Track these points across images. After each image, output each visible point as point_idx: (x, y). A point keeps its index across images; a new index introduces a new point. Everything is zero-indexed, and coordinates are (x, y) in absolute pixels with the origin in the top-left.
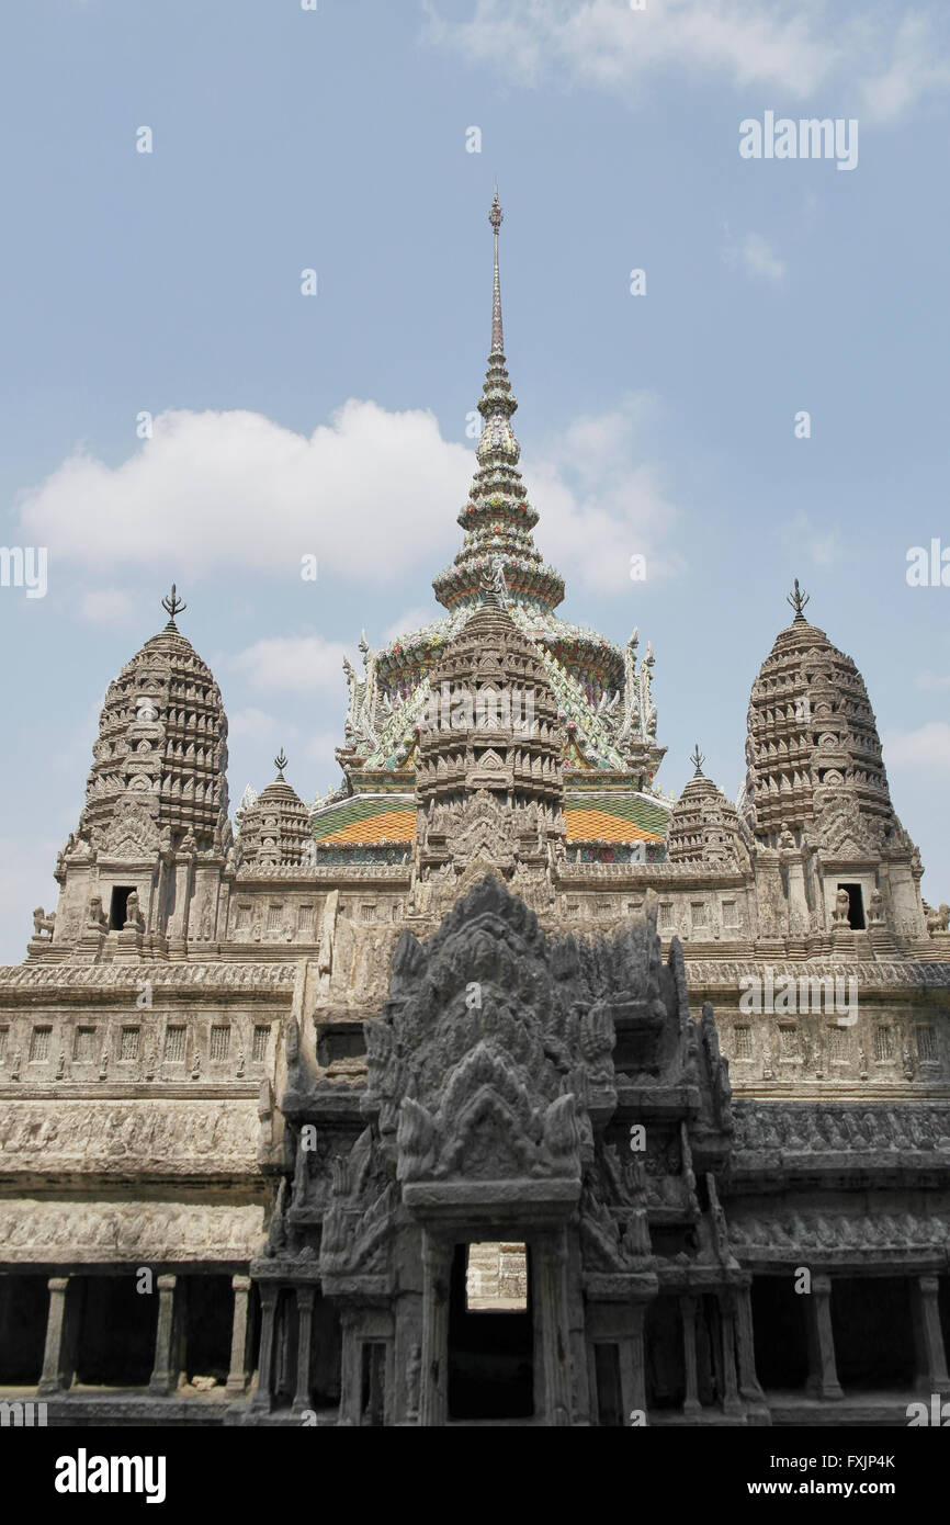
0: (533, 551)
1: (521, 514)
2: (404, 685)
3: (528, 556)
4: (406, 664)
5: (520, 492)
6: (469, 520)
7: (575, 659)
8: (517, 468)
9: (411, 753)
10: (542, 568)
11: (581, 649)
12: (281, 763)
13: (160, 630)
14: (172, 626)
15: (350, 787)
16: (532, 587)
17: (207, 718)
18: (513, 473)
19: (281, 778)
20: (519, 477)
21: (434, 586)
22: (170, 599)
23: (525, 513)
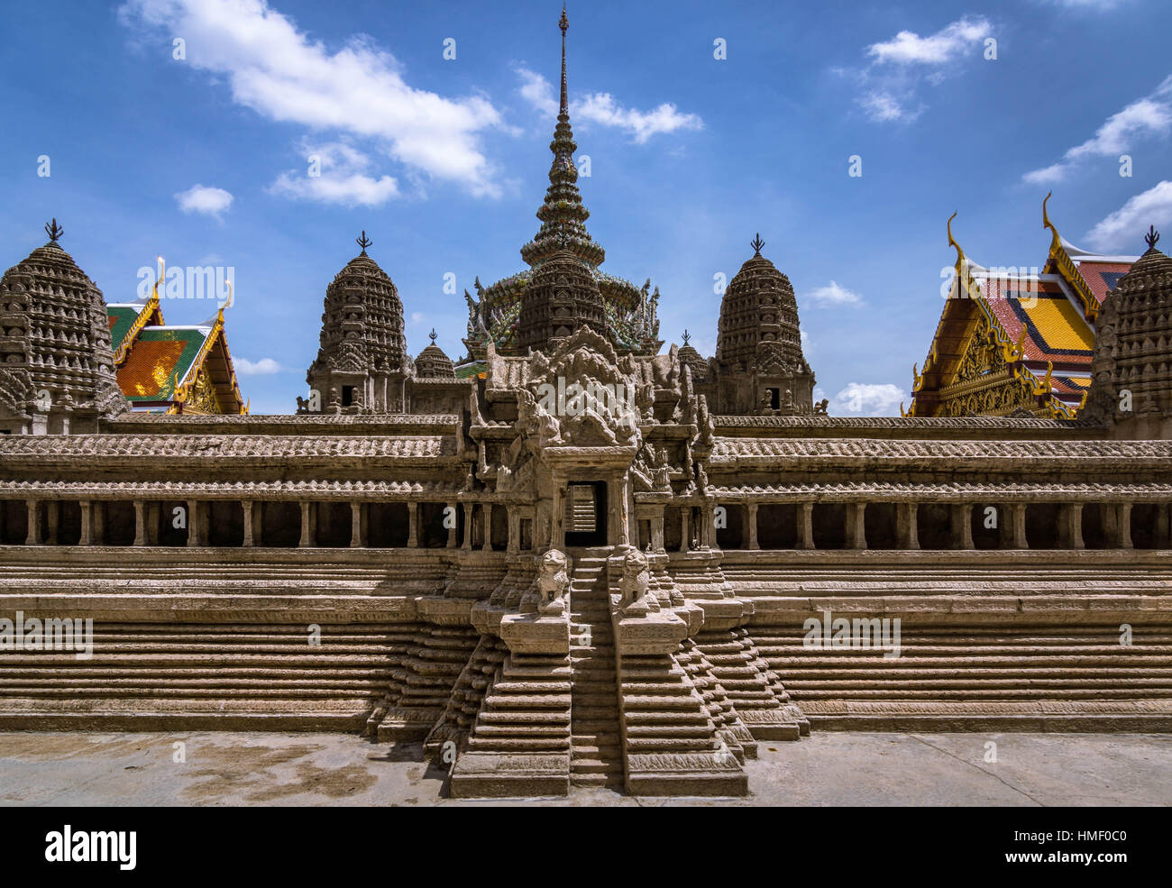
0: (586, 233)
1: (578, 212)
2: (503, 306)
3: (582, 237)
4: (505, 295)
5: (578, 199)
6: (544, 214)
7: (610, 293)
8: (576, 185)
9: (510, 340)
10: (592, 243)
11: (615, 288)
12: (433, 336)
13: (357, 255)
14: (364, 254)
15: (472, 357)
16: (584, 254)
17: (391, 303)
18: (573, 188)
19: (433, 344)
20: (577, 190)
21: (522, 252)
22: (362, 239)
23: (580, 213)
